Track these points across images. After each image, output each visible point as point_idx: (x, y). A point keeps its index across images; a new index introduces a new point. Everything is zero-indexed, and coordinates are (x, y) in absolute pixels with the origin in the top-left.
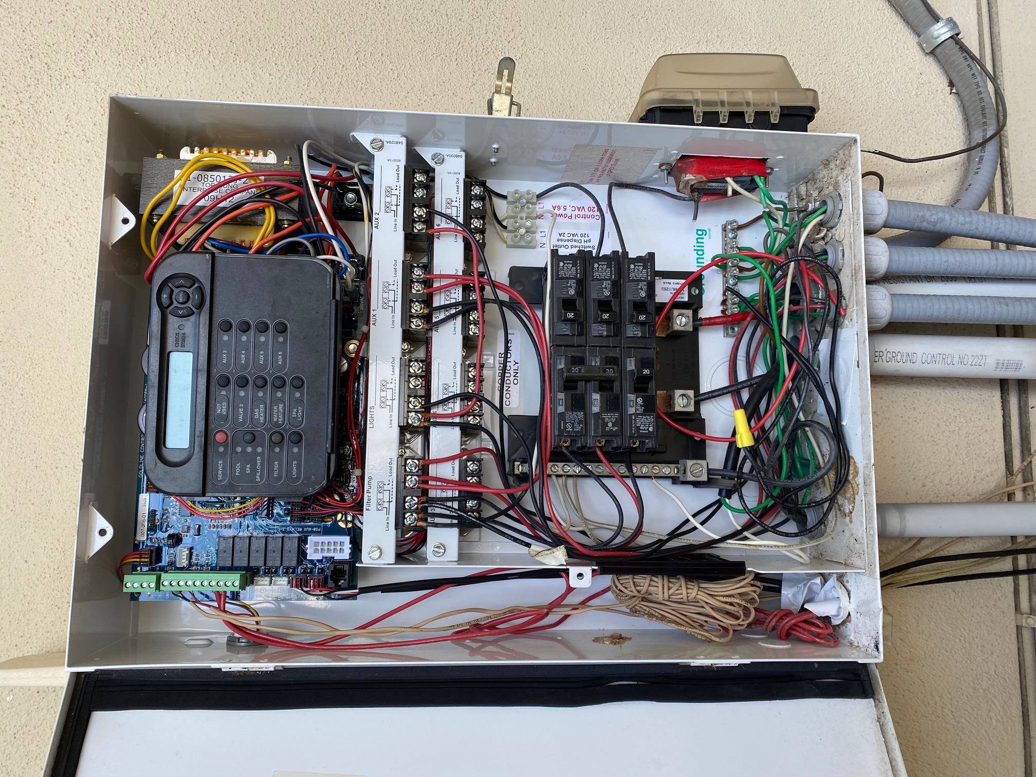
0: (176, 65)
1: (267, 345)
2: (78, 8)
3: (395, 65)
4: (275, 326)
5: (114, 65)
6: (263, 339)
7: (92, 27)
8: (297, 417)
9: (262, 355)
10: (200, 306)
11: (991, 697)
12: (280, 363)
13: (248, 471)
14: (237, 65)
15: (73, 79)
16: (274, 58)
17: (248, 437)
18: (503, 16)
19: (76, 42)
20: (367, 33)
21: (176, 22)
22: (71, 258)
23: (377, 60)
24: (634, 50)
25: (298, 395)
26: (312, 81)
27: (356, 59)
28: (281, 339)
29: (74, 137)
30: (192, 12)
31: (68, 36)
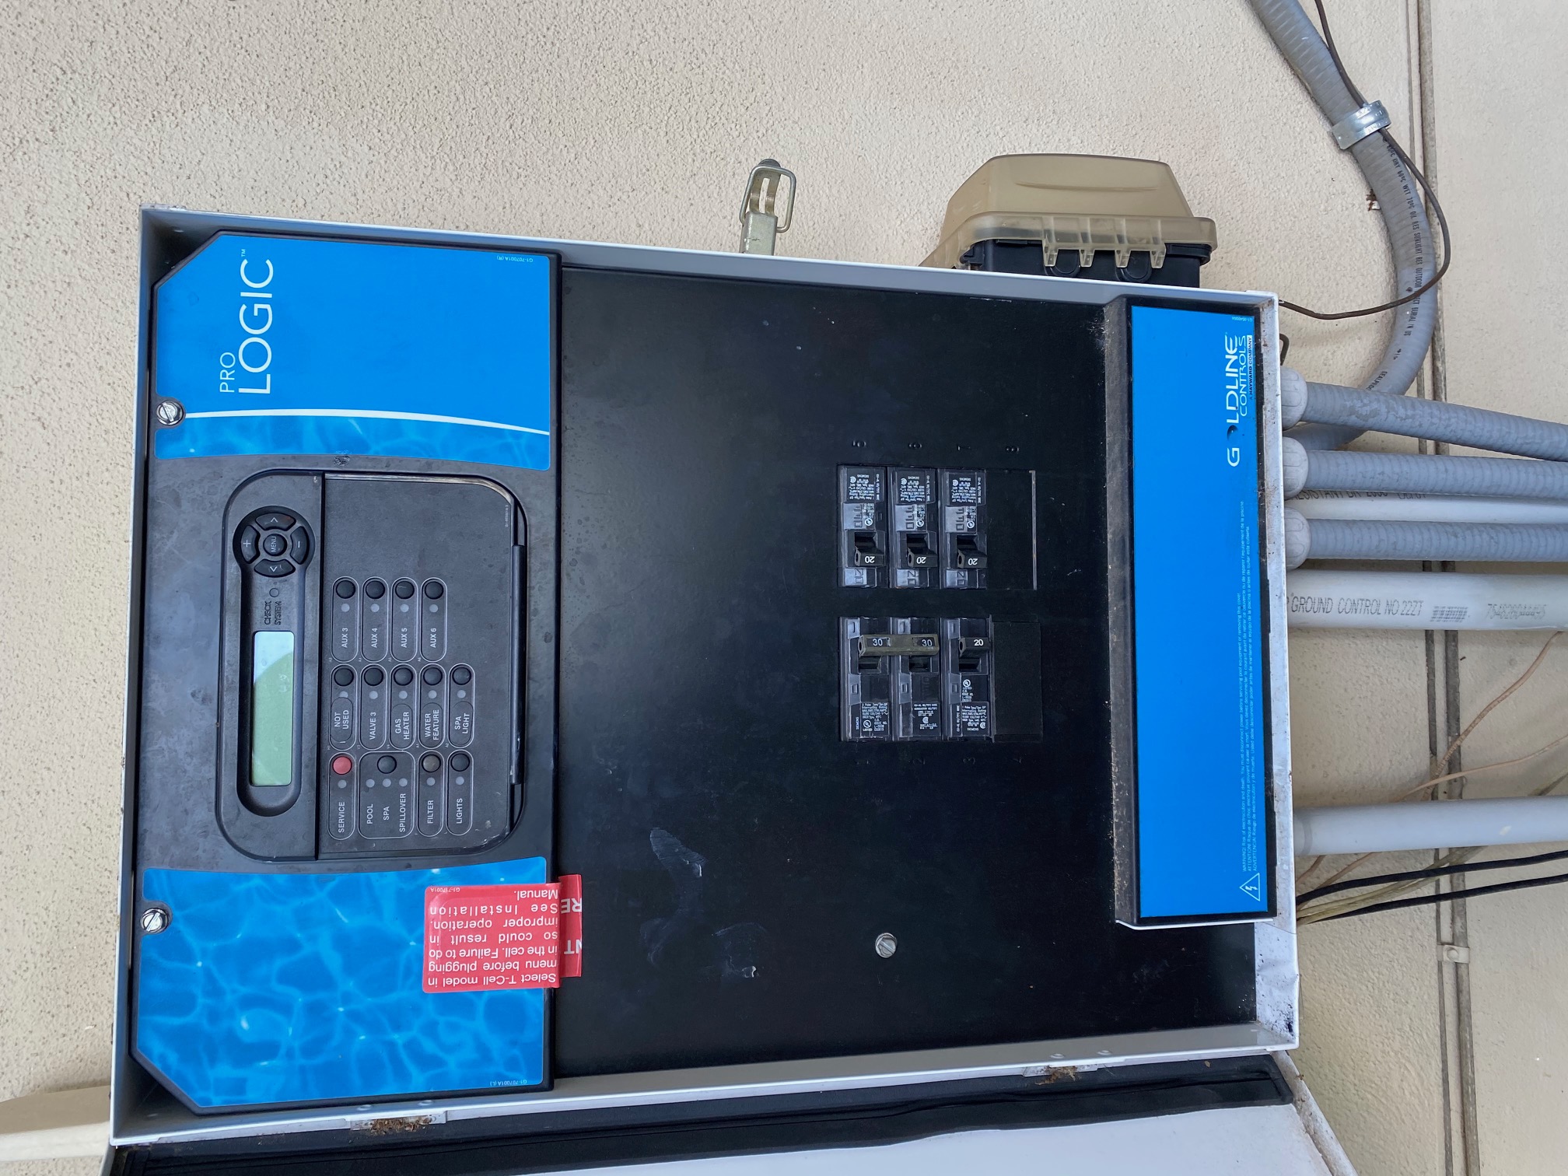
0: (212, 126)
1: (413, 619)
2: (38, 22)
3: (570, 138)
4: (425, 587)
5: (106, 123)
6: (405, 608)
7: (64, 55)
8: (462, 730)
9: (404, 633)
10: (305, 559)
11: (1404, 1061)
12: (433, 646)
13: (386, 817)
14: (315, 131)
15: (34, 143)
16: (376, 121)
17: (384, 764)
18: (737, 67)
19: (36, 81)
20: (525, 85)
21: (209, 54)
22: (47, 447)
23: (542, 131)
24: (934, 130)
25: (462, 694)
26: (438, 161)
27: (508, 128)
28: (434, 608)
29: (43, 244)
30: (236, 38)
31: (23, 69)
